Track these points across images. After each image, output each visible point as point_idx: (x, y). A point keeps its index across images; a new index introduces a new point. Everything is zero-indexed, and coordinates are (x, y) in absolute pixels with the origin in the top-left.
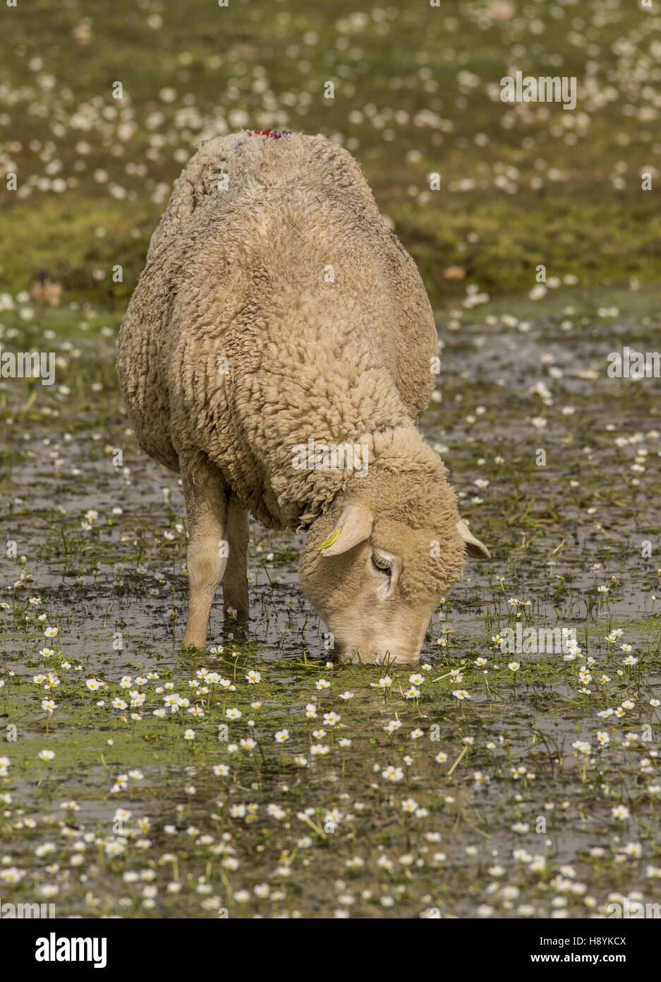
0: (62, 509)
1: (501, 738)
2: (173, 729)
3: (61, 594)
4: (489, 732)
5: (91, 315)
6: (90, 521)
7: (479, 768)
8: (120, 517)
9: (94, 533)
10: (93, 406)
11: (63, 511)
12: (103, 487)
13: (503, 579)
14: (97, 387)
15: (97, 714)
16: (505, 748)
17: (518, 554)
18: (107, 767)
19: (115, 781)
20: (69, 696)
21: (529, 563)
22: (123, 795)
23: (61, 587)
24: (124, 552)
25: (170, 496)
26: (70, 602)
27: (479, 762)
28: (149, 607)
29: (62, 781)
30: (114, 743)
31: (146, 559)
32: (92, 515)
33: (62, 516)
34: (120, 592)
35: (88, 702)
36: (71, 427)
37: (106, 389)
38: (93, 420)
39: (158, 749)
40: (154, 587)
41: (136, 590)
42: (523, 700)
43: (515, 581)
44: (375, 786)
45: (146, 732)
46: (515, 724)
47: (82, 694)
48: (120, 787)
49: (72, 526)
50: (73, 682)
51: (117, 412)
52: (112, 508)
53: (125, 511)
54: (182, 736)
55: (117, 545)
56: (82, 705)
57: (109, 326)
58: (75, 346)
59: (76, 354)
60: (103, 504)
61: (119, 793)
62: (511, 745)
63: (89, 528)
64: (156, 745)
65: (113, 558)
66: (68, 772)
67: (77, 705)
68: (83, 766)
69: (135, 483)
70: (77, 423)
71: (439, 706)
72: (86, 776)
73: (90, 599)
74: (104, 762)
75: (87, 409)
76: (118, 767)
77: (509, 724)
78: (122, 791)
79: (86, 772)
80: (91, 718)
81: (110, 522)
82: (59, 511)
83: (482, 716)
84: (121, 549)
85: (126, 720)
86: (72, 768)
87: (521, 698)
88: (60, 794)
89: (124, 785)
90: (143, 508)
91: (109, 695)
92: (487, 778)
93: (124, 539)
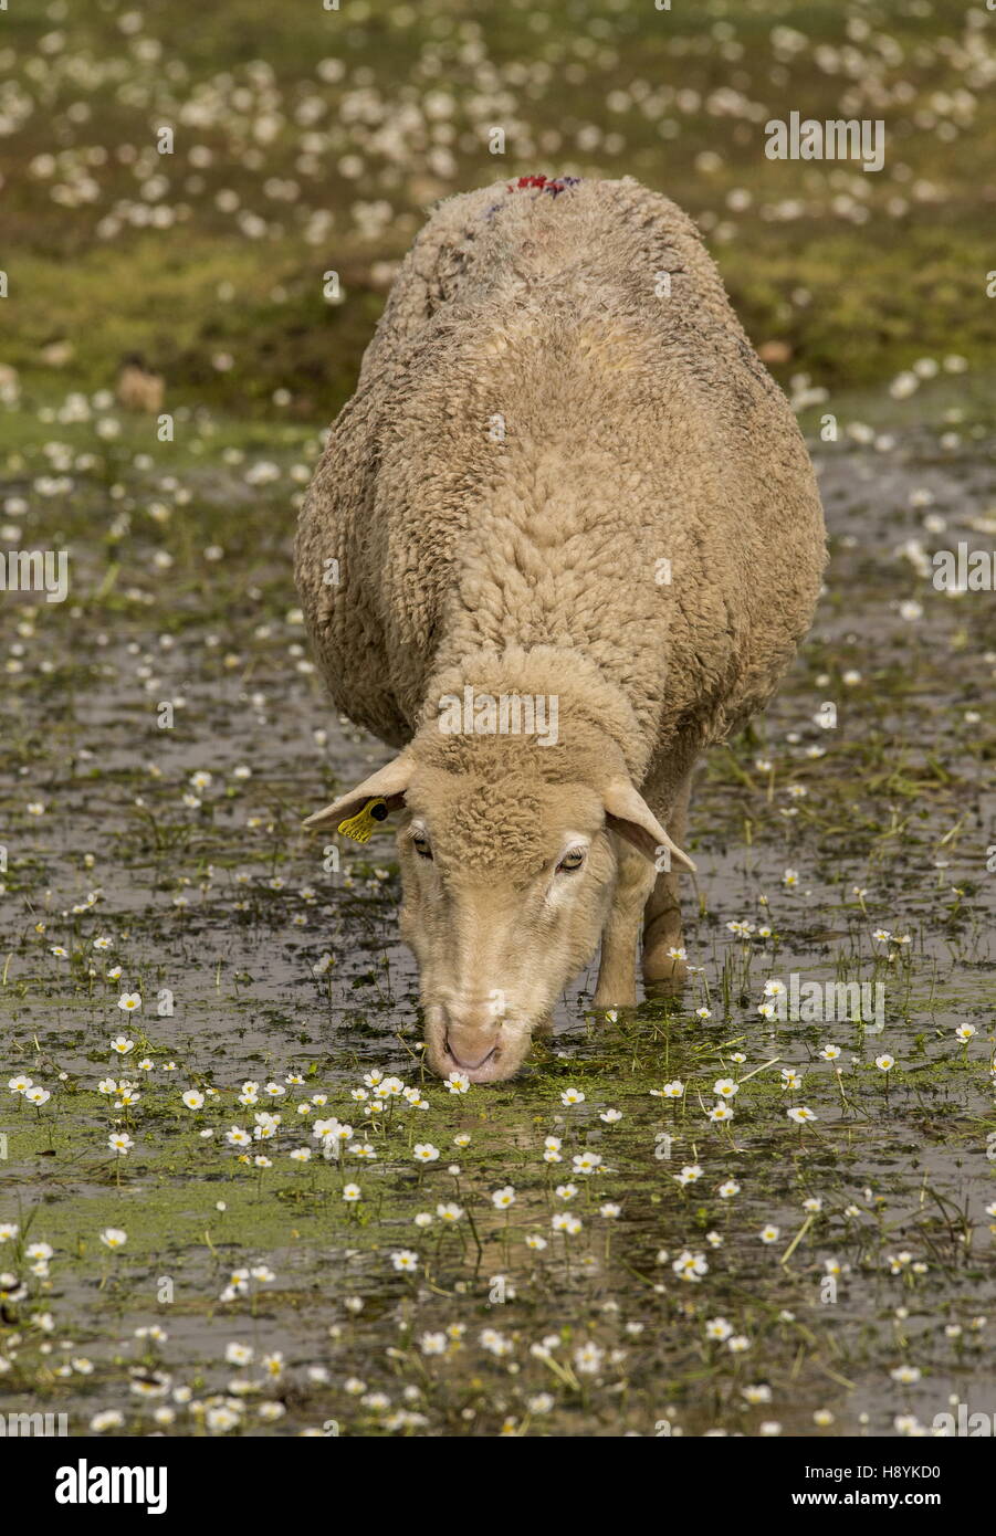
0: (153, 768)
1: (868, 1192)
2: (326, 1180)
3: (147, 924)
4: (848, 1179)
5: (208, 428)
6: (200, 789)
7: (833, 1248)
8: (246, 782)
9: (205, 811)
10: (207, 586)
11: (157, 772)
12: (222, 727)
13: (864, 892)
14: (214, 553)
15: (201, 1149)
16: (875, 1209)
17: (886, 845)
18: (215, 1252)
19: (227, 1279)
20: (156, 1116)
21: (904, 860)
22: (239, 1305)
23: (149, 911)
24: (251, 845)
25: (326, 744)
26: (163, 938)
27: (833, 1235)
28: (292, 947)
29: (141, 1279)
30: (228, 1205)
31: (287, 859)
32: (201, 779)
33: (154, 781)
34: (244, 919)
35: (185, 1126)
36: (173, 622)
37: (229, 556)
38: (205, 610)
39: (299, 1216)
40: (299, 910)
41: (270, 915)
42: (903, 1117)
43: (883, 894)
44: (660, 1288)
45: (283, 1183)
46: (891, 1163)
47: (177, 1111)
48: (237, 1290)
49: (170, 798)
50: (163, 1088)
51: (244, 595)
52: (235, 766)
53: (255, 772)
54: (341, 1192)
55: (241, 833)
56: (176, 1131)
57: (235, 446)
58: (183, 482)
59: (183, 497)
60: (221, 758)
61: (235, 1301)
62: (884, 1205)
63: (195, 803)
64: (297, 1208)
65: (233, 856)
66: (151, 1261)
67: (169, 1132)
68: (176, 1251)
69: (273, 721)
70: (183, 616)
71: (763, 1130)
72: (180, 1268)
73: (196, 932)
74: (210, 1243)
75: (198, 591)
76: (234, 1253)
77: (881, 1163)
78: (240, 1299)
79: (180, 1261)
80: (191, 1157)
81: (231, 792)
82: (149, 773)
83: (836, 1148)
84: (246, 840)
85: (248, 1161)
86: (157, 1255)
87: (900, 1115)
88: (136, 1305)
89: (243, 1286)
90: (284, 765)
91: (221, 1114)
92: (847, 1268)
93: (252, 823)
